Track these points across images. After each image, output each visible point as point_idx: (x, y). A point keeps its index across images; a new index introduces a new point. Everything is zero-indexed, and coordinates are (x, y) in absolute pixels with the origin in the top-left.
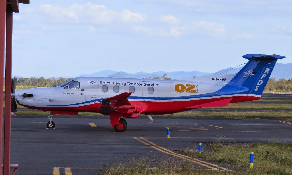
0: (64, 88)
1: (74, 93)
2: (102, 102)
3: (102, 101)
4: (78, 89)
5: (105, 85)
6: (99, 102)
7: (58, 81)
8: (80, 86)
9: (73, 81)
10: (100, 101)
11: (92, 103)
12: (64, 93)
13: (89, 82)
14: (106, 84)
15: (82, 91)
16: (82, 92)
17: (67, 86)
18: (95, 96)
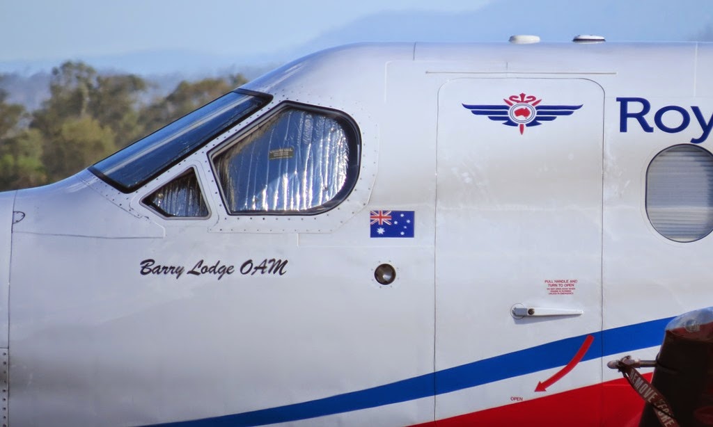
0: (148, 201)
1: (279, 266)
2: (658, 363)
3: (651, 353)
4: (329, 206)
5: (685, 137)
6: (622, 366)
7: (39, 122)
8: (353, 172)
9: (267, 99)
10: (637, 355)
11: (522, 388)
12: (148, 267)
13: (478, 110)
14: (694, 130)
15: (392, 232)
16: (391, 250)
17: (189, 180)
18: (560, 288)
